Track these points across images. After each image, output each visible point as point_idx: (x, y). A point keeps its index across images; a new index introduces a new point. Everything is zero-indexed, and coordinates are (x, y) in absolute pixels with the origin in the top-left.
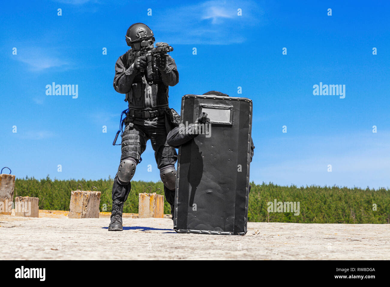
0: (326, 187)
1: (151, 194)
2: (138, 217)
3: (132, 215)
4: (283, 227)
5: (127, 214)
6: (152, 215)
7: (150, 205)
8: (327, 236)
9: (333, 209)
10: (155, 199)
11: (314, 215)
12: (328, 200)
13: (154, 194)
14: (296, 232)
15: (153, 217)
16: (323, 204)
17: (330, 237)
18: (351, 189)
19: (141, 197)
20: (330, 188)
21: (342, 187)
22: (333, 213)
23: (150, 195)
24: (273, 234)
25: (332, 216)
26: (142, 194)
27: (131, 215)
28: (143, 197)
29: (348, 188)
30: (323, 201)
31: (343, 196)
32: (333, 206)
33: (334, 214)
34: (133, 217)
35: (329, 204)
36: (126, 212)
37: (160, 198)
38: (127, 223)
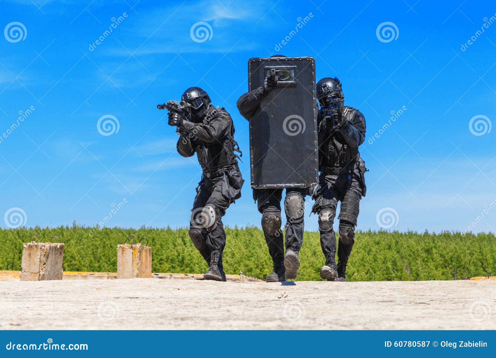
0: (370, 231)
1: (134, 246)
2: (115, 277)
3: (107, 275)
4: (318, 286)
5: (100, 273)
6: (135, 274)
7: (133, 261)
8: (381, 299)
9: (380, 262)
10: (140, 252)
11: (355, 269)
12: (373, 250)
13: (138, 245)
14: (336, 293)
15: (137, 276)
16: (367, 255)
17: (386, 299)
18: (403, 233)
19: (121, 249)
20: (375, 233)
21: (391, 232)
22: (380, 266)
23: (132, 247)
24: (306, 296)
25: (379, 270)
26: (122, 245)
27: (105, 274)
28: (123, 250)
29: (400, 232)
30: (367, 250)
31: (393, 244)
32: (380, 257)
33: (381, 268)
34: (108, 278)
35: (374, 255)
36: (99, 271)
37: (146, 250)
38: (103, 286)
